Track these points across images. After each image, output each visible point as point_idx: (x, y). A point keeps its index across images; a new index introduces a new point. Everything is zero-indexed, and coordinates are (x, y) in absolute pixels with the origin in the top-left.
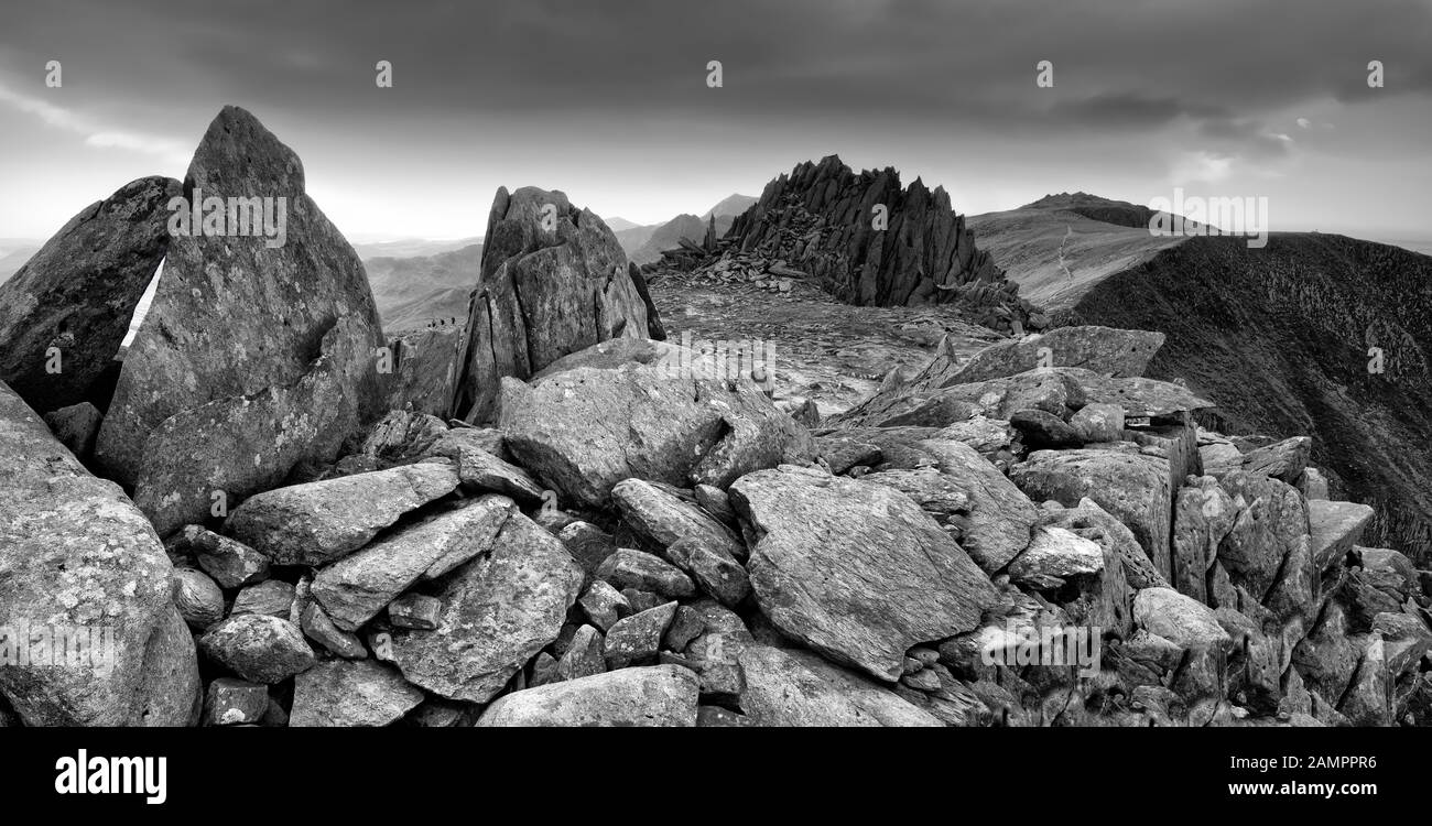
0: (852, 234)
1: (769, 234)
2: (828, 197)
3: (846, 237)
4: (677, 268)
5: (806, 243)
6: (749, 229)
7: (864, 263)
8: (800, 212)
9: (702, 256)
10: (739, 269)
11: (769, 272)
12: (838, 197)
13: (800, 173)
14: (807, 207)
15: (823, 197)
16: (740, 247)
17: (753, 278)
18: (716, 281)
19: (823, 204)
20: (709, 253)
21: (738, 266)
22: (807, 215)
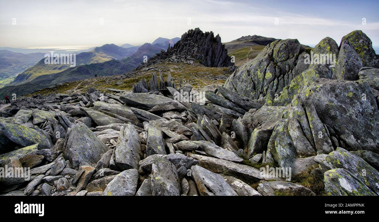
0: (204, 49)
1: (184, 49)
2: (198, 39)
3: (203, 50)
4: (161, 58)
5: (194, 51)
6: (179, 47)
7: (208, 56)
8: (192, 43)
9: (167, 55)
10: (178, 58)
11: (186, 59)
12: (200, 39)
13: (190, 32)
14: (193, 41)
15: (197, 39)
16: (177, 52)
17: (183, 61)
18: (173, 62)
19: (197, 41)
20: (169, 54)
21: (178, 57)
22: (193, 44)
